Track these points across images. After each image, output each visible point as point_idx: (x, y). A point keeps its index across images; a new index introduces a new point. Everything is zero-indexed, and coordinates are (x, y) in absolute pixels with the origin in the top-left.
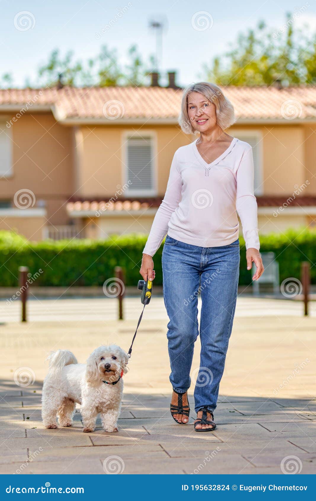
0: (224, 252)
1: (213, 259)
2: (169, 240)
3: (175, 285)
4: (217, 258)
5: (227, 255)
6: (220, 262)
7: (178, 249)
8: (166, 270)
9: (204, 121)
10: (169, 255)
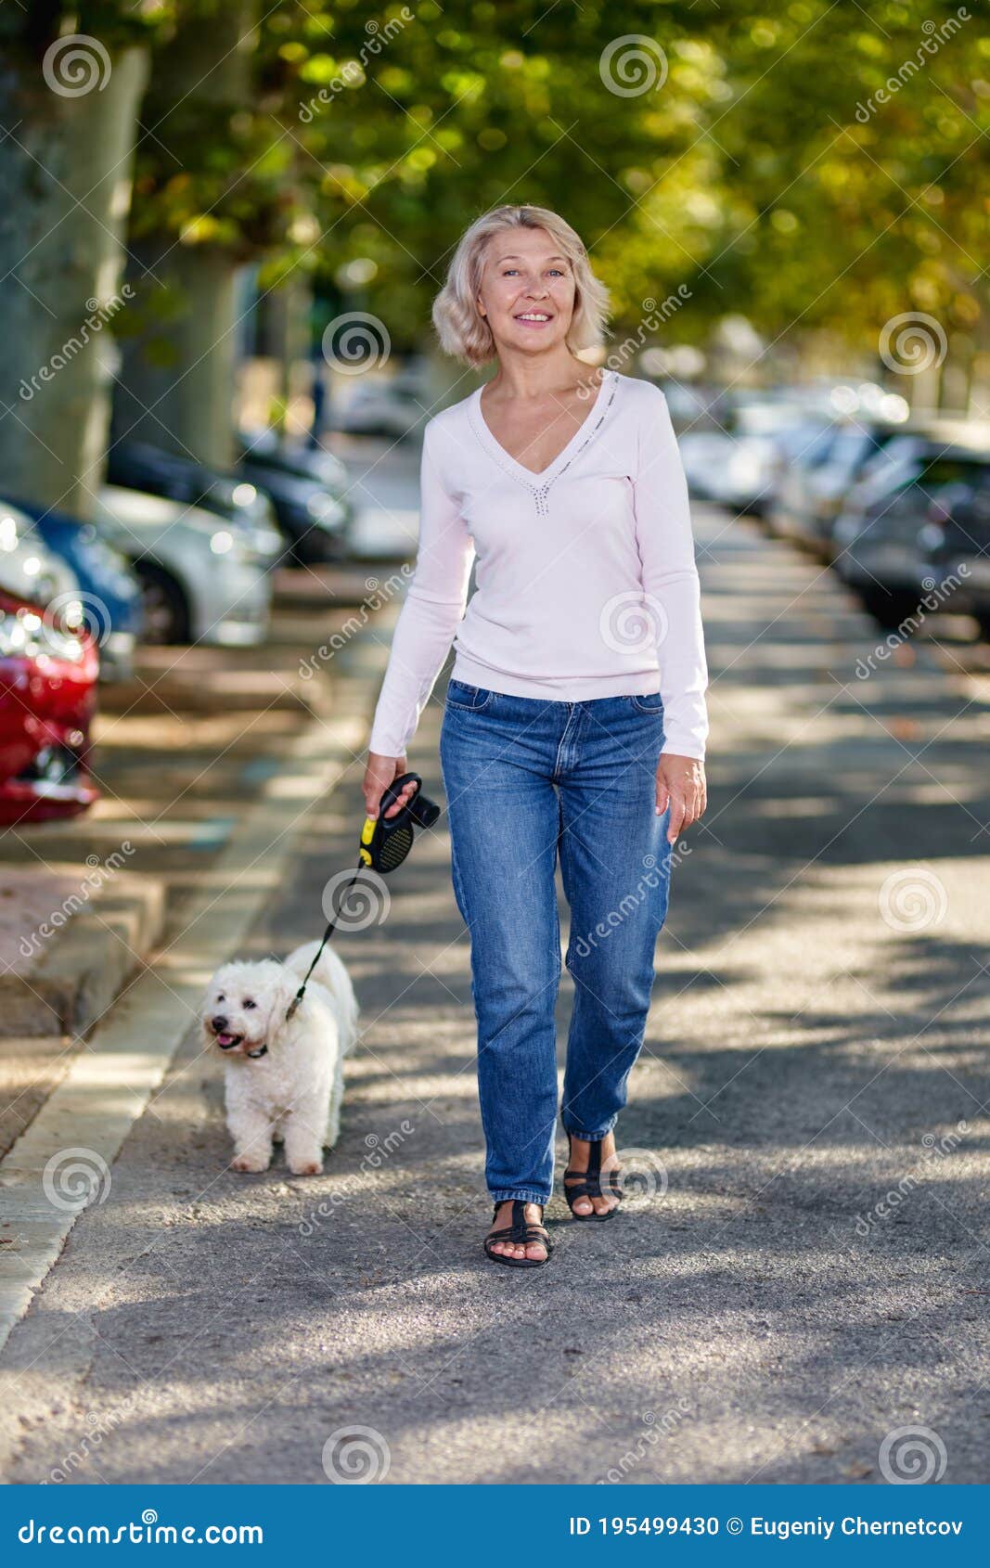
0: (626, 732)
1: (593, 754)
2: (458, 693)
3: (489, 828)
4: (605, 753)
5: (635, 740)
6: (615, 768)
7: (489, 725)
8: (456, 785)
9: (539, 317)
10: (461, 740)
